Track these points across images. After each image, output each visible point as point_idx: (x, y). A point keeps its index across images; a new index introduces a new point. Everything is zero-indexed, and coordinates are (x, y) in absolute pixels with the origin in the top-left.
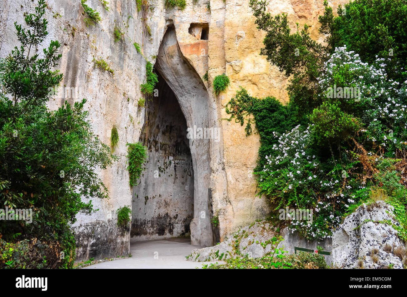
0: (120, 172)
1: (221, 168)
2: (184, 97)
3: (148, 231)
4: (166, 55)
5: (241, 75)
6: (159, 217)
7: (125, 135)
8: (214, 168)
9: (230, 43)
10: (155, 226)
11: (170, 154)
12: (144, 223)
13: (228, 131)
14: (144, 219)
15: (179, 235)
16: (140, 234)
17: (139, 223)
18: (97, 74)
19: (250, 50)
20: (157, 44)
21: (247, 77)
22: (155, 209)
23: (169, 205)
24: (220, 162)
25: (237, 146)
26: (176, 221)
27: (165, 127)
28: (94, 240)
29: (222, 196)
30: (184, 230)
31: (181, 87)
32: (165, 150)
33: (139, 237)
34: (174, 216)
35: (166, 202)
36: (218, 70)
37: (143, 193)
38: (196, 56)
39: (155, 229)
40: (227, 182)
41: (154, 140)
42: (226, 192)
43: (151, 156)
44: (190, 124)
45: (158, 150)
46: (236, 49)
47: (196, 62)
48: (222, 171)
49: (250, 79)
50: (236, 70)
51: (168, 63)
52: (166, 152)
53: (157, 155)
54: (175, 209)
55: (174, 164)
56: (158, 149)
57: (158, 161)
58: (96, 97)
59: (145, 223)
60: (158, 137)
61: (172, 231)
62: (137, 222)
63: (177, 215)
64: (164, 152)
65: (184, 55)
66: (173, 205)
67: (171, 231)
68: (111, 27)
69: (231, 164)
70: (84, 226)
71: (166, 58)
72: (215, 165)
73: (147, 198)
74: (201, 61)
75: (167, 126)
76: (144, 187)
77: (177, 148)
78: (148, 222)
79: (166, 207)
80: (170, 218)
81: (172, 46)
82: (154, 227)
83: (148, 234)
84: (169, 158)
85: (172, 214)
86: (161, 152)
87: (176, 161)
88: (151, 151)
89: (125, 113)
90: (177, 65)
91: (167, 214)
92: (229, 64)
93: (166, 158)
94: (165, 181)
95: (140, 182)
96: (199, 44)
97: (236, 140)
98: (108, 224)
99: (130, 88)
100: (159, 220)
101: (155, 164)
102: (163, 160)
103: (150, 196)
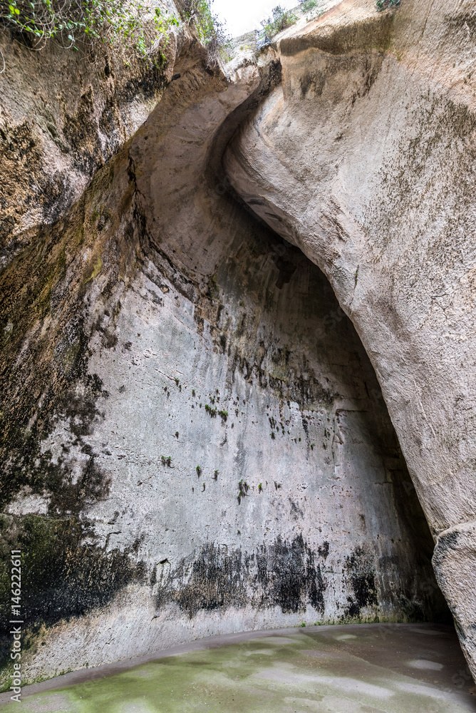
3: (250, 593)
4: (263, 134)
6: (280, 549)
10: (270, 574)
11: (290, 398)
12: (236, 563)
14: (236, 548)
15: (341, 612)
16: (222, 604)
17: (220, 562)
22: (268, 522)
23: (302, 514)
26: (328, 563)
27: (276, 351)
30: (352, 594)
31: (301, 180)
32: (280, 389)
33: (215, 615)
34: (320, 548)
35: (293, 504)
37: (234, 470)
39: (270, 585)
41: (255, 365)
43: (251, 391)
45: (265, 386)
51: (268, 146)
52: (281, 393)
53: (264, 393)
54: (318, 525)
55: (302, 417)
56: (266, 384)
57: (268, 407)
59: (238, 563)
60: (263, 363)
61: (321, 598)
62: (212, 558)
63: (326, 545)
64: (278, 393)
66: (312, 514)
67: (317, 599)
71: (263, 139)
73: (243, 488)
75: (280, 350)
76: (236, 455)
77: (303, 389)
78: (247, 561)
79: (296, 518)
80: (310, 554)
82: (267, 580)
83: (249, 606)
84: (289, 405)
85: (314, 542)
86: (272, 391)
87: (306, 413)
88: (251, 382)
91: (299, 539)
93: (283, 403)
94: (285, 450)
95: (225, 441)
100: (280, 557)
101: (261, 412)
102: (278, 406)
103: (252, 482)
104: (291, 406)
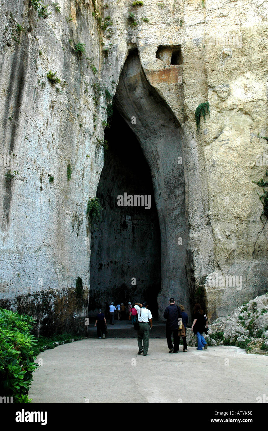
0: (76, 227)
1: (204, 223)
2: (148, 140)
4: (127, 88)
5: (229, 103)
6: (115, 289)
7: (81, 179)
8: (194, 224)
9: (214, 64)
10: (110, 298)
11: (127, 213)
12: (98, 294)
13: (215, 174)
14: (98, 289)
17: (92, 295)
18: (49, 93)
19: (240, 71)
20: (117, 72)
21: (237, 105)
22: (111, 279)
23: (126, 274)
24: (203, 215)
25: (227, 193)
26: (135, 293)
27: (121, 181)
28: (47, 315)
29: (207, 259)
31: (144, 127)
34: (133, 287)
35: (122, 270)
36: (196, 99)
37: (97, 258)
38: (167, 85)
40: (215, 240)
41: (108, 195)
42: (212, 253)
43: (105, 214)
44: (155, 172)
45: (113, 208)
46: (221, 70)
47: (166, 93)
48: (206, 227)
49: (241, 107)
50: (223, 96)
51: (129, 97)
52: (122, 210)
53: (112, 213)
55: (132, 224)
56: (113, 206)
57: (114, 221)
58: (47, 123)
60: (112, 192)
64: (120, 210)
65: (151, 84)
66: (132, 273)
68: (65, 38)
69: (220, 217)
70: (34, 295)
71: (126, 91)
72: (196, 219)
73: (101, 265)
74: (173, 91)
75: (123, 180)
76: (97, 252)
78: (102, 294)
79: (123, 276)
80: (128, 290)
81: (134, 76)
84: (125, 218)
86: (117, 210)
87: (135, 222)
88: (105, 208)
89: (81, 152)
90: (140, 99)
92: (212, 90)
93: (122, 217)
94: (121, 245)
95: (93, 246)
96: (170, 70)
97: (226, 185)
98: (63, 294)
99: (87, 120)
101: (110, 225)
102: (119, 220)
103: (104, 262)
104: (127, 218)
